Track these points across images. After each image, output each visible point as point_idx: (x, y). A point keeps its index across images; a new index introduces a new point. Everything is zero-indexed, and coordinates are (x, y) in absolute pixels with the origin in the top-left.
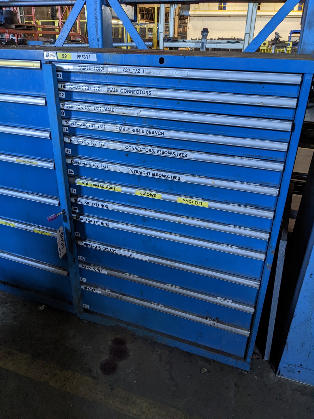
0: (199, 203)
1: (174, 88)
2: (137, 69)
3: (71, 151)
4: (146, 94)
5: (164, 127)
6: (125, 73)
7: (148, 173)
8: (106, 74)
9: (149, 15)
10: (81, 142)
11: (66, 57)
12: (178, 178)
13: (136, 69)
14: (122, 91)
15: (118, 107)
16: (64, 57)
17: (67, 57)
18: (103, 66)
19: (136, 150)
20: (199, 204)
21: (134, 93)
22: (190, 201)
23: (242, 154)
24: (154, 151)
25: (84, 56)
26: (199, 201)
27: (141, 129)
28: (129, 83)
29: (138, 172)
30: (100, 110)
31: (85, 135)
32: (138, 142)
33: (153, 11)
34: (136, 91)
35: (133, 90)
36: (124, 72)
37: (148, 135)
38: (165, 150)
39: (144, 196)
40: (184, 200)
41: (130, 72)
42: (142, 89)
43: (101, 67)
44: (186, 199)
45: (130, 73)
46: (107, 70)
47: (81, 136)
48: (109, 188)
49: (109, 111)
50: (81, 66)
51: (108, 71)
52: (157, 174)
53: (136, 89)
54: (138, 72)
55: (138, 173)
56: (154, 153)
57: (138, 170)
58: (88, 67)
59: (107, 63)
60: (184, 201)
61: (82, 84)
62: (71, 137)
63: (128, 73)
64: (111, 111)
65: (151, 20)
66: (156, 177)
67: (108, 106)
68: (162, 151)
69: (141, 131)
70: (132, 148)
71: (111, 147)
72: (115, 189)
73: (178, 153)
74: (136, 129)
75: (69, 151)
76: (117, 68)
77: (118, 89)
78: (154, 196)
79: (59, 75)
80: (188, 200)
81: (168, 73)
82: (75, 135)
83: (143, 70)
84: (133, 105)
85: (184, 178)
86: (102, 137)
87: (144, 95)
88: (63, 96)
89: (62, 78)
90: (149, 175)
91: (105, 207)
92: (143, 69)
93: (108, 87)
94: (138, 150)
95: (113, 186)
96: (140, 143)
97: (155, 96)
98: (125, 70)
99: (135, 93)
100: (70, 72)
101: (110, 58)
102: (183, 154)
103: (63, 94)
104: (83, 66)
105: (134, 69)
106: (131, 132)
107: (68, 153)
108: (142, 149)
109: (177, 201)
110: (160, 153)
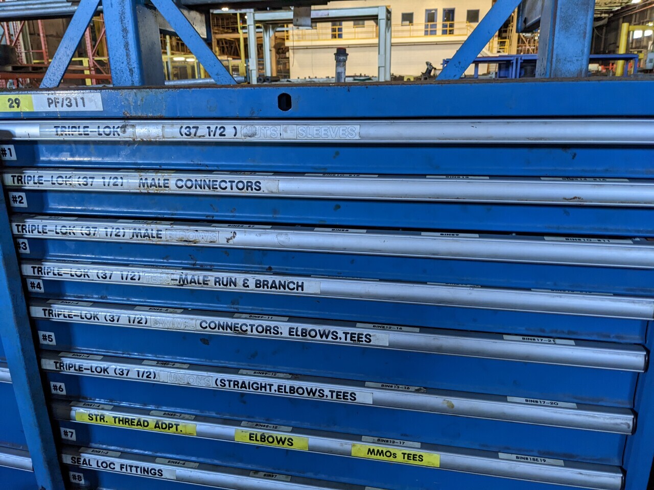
0: (414, 457)
1: (322, 171)
2: (217, 127)
3: (53, 337)
4: (247, 189)
5: (303, 268)
6: (185, 138)
7: (268, 387)
8: (134, 142)
9: (231, 49)
10: (78, 316)
11: (18, 107)
12: (351, 395)
13: (215, 126)
14: (180, 184)
15: (171, 224)
16: (14, 107)
17: (21, 105)
18: (124, 124)
19: (229, 330)
20: (414, 460)
21: (213, 188)
22: (388, 454)
23: (522, 330)
24: (280, 331)
25: (68, 100)
26: (413, 452)
27: (239, 278)
28: (199, 163)
29: (240, 385)
30: (121, 234)
31: (88, 298)
32: (234, 308)
33: (237, 44)
34: (218, 183)
35: (210, 181)
36: (182, 135)
37: (261, 290)
38: (309, 327)
39: (259, 443)
40: (370, 451)
41: (198, 134)
42: (236, 178)
43: (116, 127)
44: (376, 447)
45: (200, 137)
46: (134, 133)
47: (78, 301)
48: (162, 428)
49: (148, 238)
50: (63, 127)
51: (137, 134)
52: (290, 387)
53: (219, 177)
54: (221, 135)
55: (238, 387)
56: (279, 335)
57: (240, 378)
58: (82, 126)
59: (134, 114)
60: (371, 454)
61: (69, 173)
62: (49, 305)
63: (192, 138)
64: (154, 237)
65: (236, 54)
66: (289, 395)
67: (145, 223)
68: (302, 329)
69: (240, 283)
70: (219, 325)
71: (161, 326)
72: (179, 430)
73: (346, 334)
74: (227, 278)
75: (49, 338)
76: (161, 126)
77: (168, 180)
78: (286, 442)
79: (8, 152)
80: (382, 451)
81: (304, 134)
82: (61, 298)
83: (235, 128)
84: (213, 217)
85: (365, 396)
86: (135, 300)
87: (243, 193)
88: (23, 203)
89: (14, 157)
90: (270, 391)
91: (155, 474)
92: (233, 126)
93: (141, 176)
94: (235, 330)
95: (173, 421)
96: (240, 310)
97: (272, 192)
98: (184, 131)
99: (217, 188)
100: (35, 142)
101: (139, 103)
102: (359, 334)
103: (20, 198)
104: (67, 126)
105: (209, 128)
106: (212, 286)
107: (47, 342)
108: (247, 326)
109: (353, 454)
110: (297, 335)
